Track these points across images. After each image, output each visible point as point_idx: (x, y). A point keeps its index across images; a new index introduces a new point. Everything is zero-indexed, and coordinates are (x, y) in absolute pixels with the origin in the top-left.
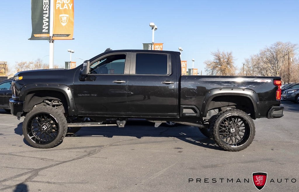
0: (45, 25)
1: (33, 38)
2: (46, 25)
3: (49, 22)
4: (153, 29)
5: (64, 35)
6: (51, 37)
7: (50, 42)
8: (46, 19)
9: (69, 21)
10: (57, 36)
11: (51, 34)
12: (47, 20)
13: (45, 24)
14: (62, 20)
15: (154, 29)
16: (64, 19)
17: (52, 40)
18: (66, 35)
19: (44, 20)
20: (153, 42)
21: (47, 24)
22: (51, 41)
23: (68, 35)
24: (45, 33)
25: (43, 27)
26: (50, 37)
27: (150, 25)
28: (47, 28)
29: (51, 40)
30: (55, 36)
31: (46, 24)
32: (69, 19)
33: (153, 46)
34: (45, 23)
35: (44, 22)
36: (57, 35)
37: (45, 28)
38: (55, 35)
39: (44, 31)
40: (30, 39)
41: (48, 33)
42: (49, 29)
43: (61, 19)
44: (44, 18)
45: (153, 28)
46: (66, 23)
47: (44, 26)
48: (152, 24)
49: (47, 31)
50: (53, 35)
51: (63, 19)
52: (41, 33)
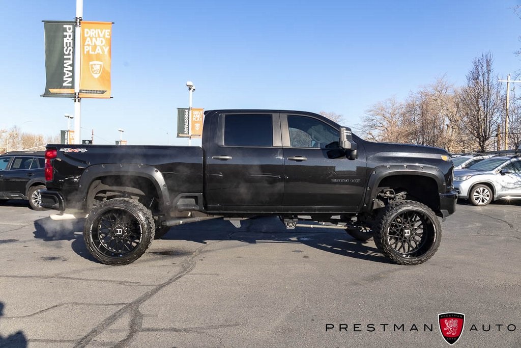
0: (66, 76)
1: (47, 94)
2: (68, 76)
3: (73, 71)
4: (191, 91)
5: (97, 91)
6: (77, 94)
7: (75, 101)
8: (68, 67)
9: (103, 70)
10: (86, 93)
11: (77, 90)
12: (71, 68)
13: (66, 74)
14: (93, 70)
15: (192, 89)
16: (97, 68)
17: (78, 97)
18: (100, 91)
19: (65, 69)
20: (191, 106)
21: (71, 74)
22: (77, 100)
23: (103, 92)
24: (68, 87)
25: (64, 79)
26: (75, 94)
27: (188, 84)
28: (70, 80)
29: (76, 98)
30: (83, 93)
31: (68, 74)
32: (104, 68)
33: (190, 112)
34: (67, 72)
35: (65, 71)
36: (86, 90)
37: (66, 81)
38: (84, 90)
39: (65, 84)
40: (43, 96)
41: (73, 87)
42: (73, 82)
43: (92, 68)
44: (65, 65)
45: (190, 89)
46: (99, 74)
47: (64, 77)
48: (190, 83)
49: (70, 85)
50: (80, 90)
51: (94, 67)
52: (62, 87)
